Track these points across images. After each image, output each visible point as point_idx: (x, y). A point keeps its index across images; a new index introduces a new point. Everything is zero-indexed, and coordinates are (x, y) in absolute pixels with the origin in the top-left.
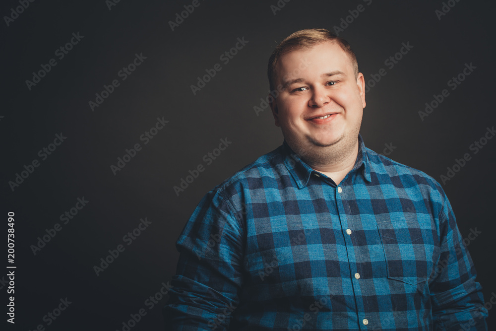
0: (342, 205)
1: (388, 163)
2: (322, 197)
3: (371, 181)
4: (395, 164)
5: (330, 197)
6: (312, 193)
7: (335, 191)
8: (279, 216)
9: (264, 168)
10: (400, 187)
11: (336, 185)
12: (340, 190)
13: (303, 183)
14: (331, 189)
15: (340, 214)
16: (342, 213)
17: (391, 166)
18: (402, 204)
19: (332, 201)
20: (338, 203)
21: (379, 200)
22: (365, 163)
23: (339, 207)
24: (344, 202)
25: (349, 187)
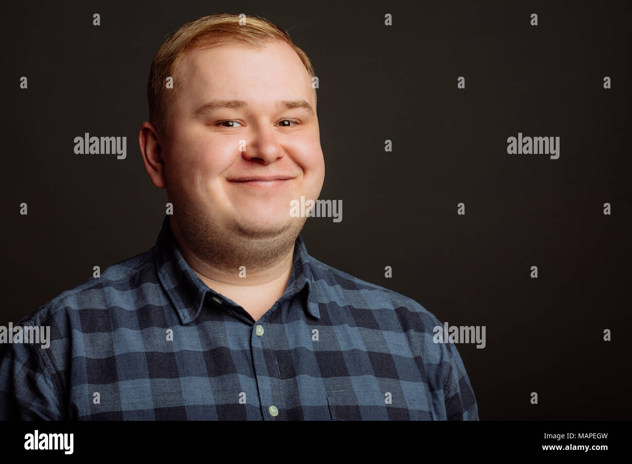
0: (263, 359)
1: (349, 286)
2: (223, 344)
3: (319, 317)
4: (362, 287)
5: (240, 344)
6: (205, 336)
7: (251, 332)
8: (136, 381)
9: (118, 289)
10: (372, 328)
11: (254, 321)
12: (260, 330)
13: (190, 314)
14: (243, 328)
15: (258, 377)
16: (261, 375)
17: (356, 291)
18: (373, 363)
19: (243, 351)
20: (255, 355)
21: (330, 352)
22: (309, 282)
23: (256, 362)
24: (266, 352)
25: (276, 327)
